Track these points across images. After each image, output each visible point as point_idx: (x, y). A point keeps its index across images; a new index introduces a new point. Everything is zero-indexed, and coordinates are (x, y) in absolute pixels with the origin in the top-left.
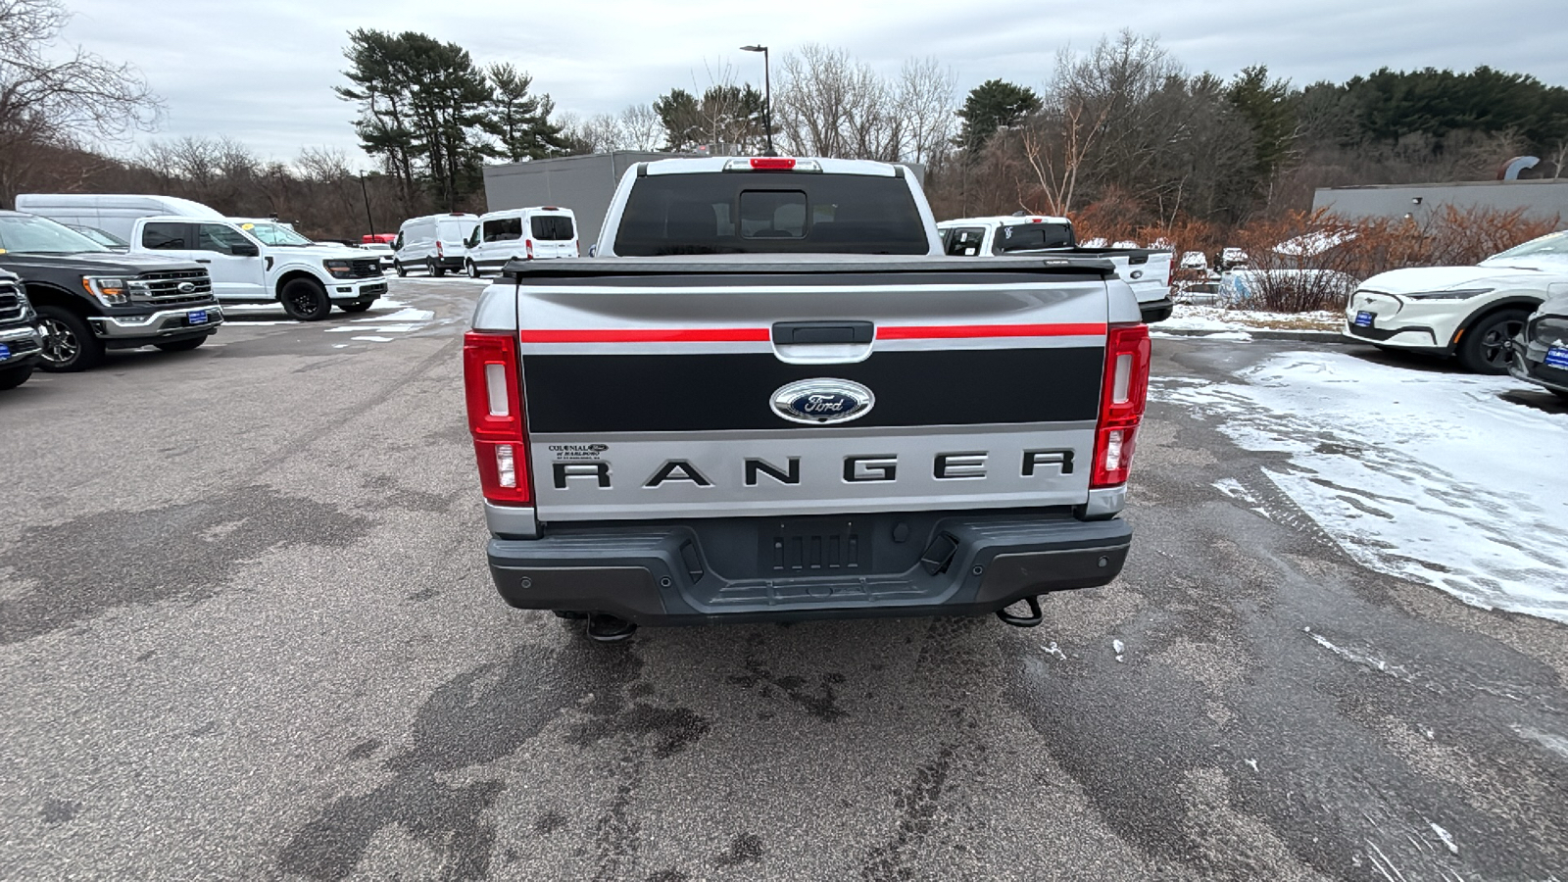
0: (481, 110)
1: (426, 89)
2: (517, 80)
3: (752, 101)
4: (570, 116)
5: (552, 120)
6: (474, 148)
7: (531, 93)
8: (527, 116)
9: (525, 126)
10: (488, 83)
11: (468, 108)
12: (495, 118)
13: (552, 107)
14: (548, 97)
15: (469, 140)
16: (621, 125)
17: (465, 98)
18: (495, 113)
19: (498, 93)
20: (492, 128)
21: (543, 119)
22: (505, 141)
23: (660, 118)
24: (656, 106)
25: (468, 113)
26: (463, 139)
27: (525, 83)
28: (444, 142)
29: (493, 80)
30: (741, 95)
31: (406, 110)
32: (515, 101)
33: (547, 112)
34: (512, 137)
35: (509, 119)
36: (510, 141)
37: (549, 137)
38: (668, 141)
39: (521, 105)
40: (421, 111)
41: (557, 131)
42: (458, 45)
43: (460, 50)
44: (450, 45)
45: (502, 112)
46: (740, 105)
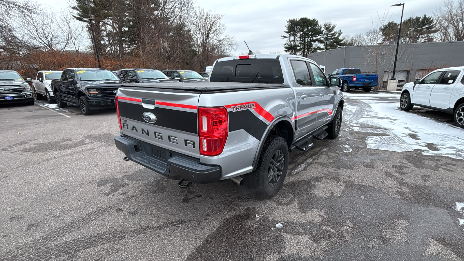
0: (319, 37)
1: (304, 33)
2: (331, 27)
3: (427, 21)
4: (346, 36)
5: (340, 38)
6: (315, 49)
7: (335, 30)
8: (333, 37)
9: (331, 40)
10: (322, 29)
11: (315, 37)
12: (322, 39)
13: (341, 34)
14: (340, 30)
15: (314, 46)
16: (365, 37)
17: (315, 34)
18: (323, 37)
19: (325, 32)
20: (321, 42)
21: (337, 38)
22: (324, 45)
23: (381, 33)
24: (381, 29)
25: (315, 38)
26: (312, 46)
27: (334, 27)
28: (307, 47)
29: (324, 28)
30: (421, 19)
31: (298, 39)
32: (330, 33)
33: (339, 35)
34: (327, 44)
35: (327, 39)
36: (326, 46)
37: (338, 43)
38: (383, 40)
39: (331, 34)
40: (302, 39)
41: (342, 41)
42: (315, 19)
43: (316, 20)
44: (313, 19)
45: (325, 37)
46: (419, 23)
